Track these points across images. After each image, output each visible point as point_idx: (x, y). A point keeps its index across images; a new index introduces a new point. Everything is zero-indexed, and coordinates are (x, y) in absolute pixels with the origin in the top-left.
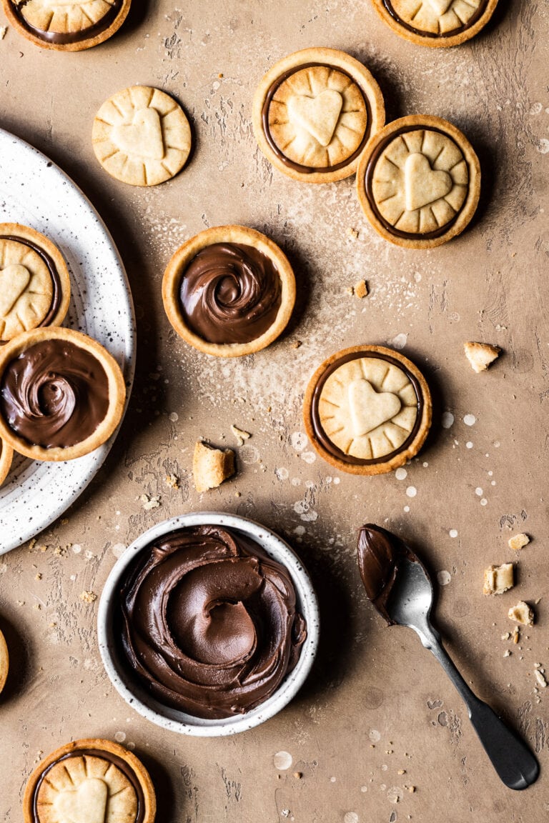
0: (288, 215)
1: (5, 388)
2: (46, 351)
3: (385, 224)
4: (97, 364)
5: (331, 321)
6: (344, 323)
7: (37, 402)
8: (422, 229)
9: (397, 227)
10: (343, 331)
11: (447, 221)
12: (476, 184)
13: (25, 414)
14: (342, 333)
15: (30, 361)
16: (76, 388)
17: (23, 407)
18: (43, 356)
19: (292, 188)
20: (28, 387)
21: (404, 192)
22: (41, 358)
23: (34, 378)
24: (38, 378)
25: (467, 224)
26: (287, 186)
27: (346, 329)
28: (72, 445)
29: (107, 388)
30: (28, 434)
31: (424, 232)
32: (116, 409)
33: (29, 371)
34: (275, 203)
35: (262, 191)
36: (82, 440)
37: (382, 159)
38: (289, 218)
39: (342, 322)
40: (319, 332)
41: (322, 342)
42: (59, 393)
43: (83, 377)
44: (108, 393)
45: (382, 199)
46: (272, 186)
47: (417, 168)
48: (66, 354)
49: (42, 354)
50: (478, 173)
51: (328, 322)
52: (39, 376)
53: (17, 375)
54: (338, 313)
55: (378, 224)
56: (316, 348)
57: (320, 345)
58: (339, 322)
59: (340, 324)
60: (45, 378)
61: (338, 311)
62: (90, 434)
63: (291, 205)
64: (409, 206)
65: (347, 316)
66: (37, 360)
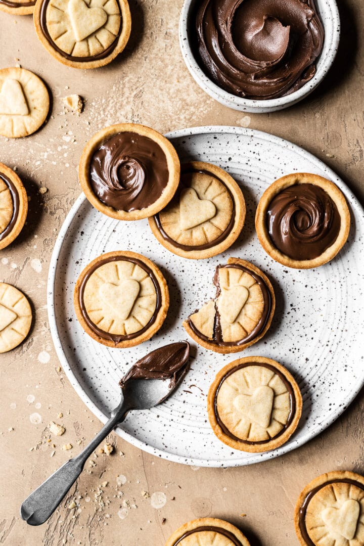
0: (168, 26)
1: (93, 171)
2: (118, 141)
3: (64, 54)
4: (156, 145)
5: (196, 104)
6: (206, 107)
7: (117, 179)
8: (92, 53)
9: (73, 55)
10: (205, 112)
11: (110, 44)
12: (126, 12)
13: (109, 188)
14: (204, 114)
15: (108, 150)
16: (144, 165)
17: (107, 184)
18: (117, 146)
19: (172, 7)
20: (109, 170)
21: (71, 29)
22: (115, 146)
23: (113, 162)
24: (115, 162)
25: (126, 43)
26: (168, 5)
27: (207, 111)
28: (146, 207)
29: (166, 162)
30: (114, 202)
31: (94, 54)
32: (175, 176)
33: (108, 158)
34: (159, 17)
35: (151, 8)
36: (153, 202)
37: (49, 7)
38: (169, 29)
39: (204, 106)
40: (187, 112)
41: (189, 119)
42: (132, 171)
43: (147, 156)
44: (167, 166)
45: (56, 37)
46: (157, 4)
47: (76, 9)
48: (133, 141)
49: (116, 144)
50: (125, 4)
51: (194, 105)
52: (116, 160)
53: (100, 162)
54: (201, 99)
55: (58, 55)
56: (185, 123)
57: (187, 121)
58: (202, 106)
59: (203, 107)
60: (121, 161)
61: (202, 97)
62: (159, 197)
63: (171, 19)
64: (77, 37)
65: (208, 102)
66: (113, 149)
